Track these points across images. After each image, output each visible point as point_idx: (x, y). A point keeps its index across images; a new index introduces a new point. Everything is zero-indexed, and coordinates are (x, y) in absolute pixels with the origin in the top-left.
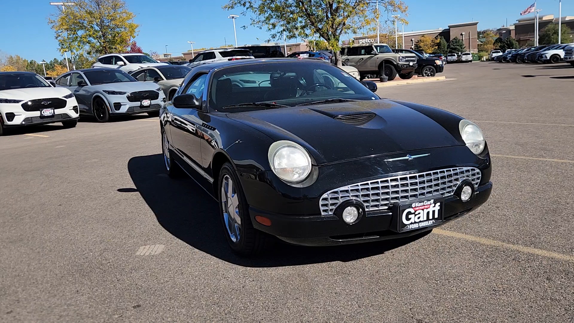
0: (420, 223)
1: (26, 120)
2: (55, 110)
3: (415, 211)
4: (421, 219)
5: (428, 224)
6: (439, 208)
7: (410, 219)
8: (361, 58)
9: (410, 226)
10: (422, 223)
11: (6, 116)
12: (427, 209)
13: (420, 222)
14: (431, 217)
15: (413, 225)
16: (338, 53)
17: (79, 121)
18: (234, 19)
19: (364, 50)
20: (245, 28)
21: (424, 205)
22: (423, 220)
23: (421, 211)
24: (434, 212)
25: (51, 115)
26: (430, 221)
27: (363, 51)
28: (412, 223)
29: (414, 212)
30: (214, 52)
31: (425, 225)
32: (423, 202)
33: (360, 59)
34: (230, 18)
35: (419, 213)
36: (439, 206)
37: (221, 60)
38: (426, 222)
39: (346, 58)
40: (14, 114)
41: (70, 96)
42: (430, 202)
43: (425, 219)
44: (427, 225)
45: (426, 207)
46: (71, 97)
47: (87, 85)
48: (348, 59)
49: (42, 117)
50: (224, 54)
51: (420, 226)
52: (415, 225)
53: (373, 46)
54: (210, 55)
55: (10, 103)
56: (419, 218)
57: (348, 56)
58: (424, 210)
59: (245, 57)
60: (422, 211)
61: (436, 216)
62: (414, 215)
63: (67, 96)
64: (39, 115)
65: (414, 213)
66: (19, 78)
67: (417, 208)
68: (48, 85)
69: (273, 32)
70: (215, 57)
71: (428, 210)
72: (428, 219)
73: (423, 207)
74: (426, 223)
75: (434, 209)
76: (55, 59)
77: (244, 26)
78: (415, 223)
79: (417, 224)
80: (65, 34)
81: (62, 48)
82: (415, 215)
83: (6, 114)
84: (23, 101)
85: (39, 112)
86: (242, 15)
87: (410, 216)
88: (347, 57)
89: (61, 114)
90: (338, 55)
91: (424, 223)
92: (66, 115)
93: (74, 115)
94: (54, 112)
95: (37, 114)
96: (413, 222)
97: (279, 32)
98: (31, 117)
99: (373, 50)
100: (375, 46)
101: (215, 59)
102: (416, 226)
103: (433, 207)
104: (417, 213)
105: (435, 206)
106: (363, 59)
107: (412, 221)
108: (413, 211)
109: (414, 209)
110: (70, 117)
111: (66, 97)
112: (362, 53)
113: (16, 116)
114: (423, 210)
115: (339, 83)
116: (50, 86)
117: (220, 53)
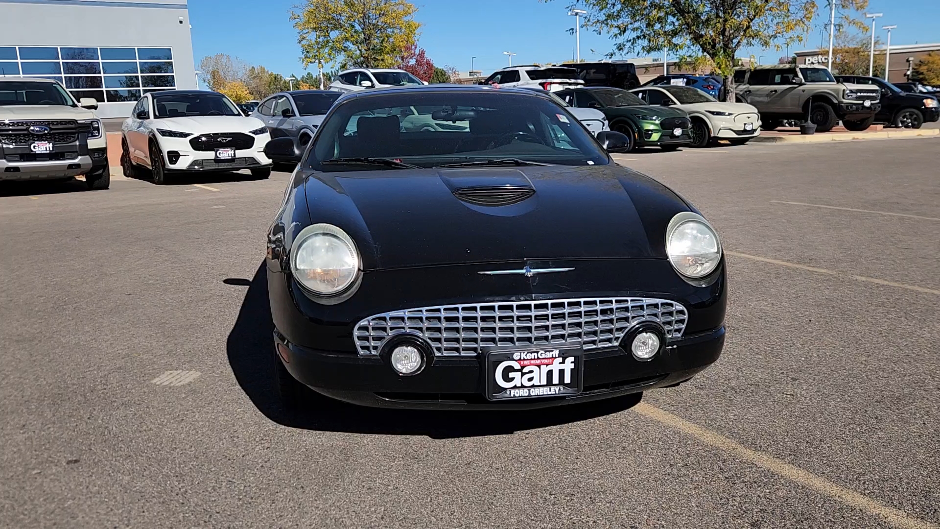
0: (532, 389)
1: (195, 163)
2: (237, 151)
3: (523, 367)
4: (536, 382)
5: (549, 393)
6: (572, 366)
7: (513, 379)
8: (773, 89)
9: (512, 391)
10: (537, 389)
11: (168, 155)
12: (547, 365)
13: (533, 386)
14: (556, 380)
15: (517, 390)
16: (730, 80)
17: (274, 170)
18: (578, 16)
19: (780, 76)
20: (573, 33)
21: (538, 358)
22: (539, 384)
23: (535, 369)
24: (562, 372)
25: (230, 158)
26: (553, 388)
27: (778, 78)
28: (515, 387)
29: (520, 368)
30: (517, 71)
31: (541, 394)
32: (537, 352)
33: (772, 91)
34: (571, 15)
35: (531, 372)
36: (572, 362)
37: (528, 84)
38: (545, 389)
39: (746, 89)
40: (179, 153)
41: (261, 131)
42: (551, 353)
43: (544, 382)
44: (546, 393)
45: (546, 361)
46: (263, 132)
47: (295, 115)
48: (750, 91)
49: (217, 160)
50: (533, 75)
51: (532, 394)
52: (521, 390)
53: (798, 70)
54: (511, 76)
55: (175, 136)
56: (530, 379)
57: (751, 85)
58: (542, 366)
59: (568, 81)
60: (537, 368)
61: (567, 380)
62: (520, 373)
63: (256, 130)
64: (213, 157)
65: (520, 370)
66: (198, 101)
67: (526, 362)
68: (237, 113)
69: (621, 39)
70: (519, 80)
71: (550, 368)
72: (550, 383)
73: (538, 362)
74: (545, 391)
75: (562, 366)
76: (309, 74)
77: (572, 29)
78: (523, 387)
79: (526, 390)
80: (312, 37)
81: (306, 57)
82: (523, 374)
83: (169, 152)
84: (192, 134)
85: (213, 153)
86: (568, 9)
87: (511, 375)
88: (748, 87)
89: (245, 158)
90: (729, 83)
91: (541, 389)
92: (253, 160)
93: (264, 160)
94: (234, 154)
95: (210, 155)
96: (519, 385)
97: (630, 40)
98: (202, 160)
99: (797, 76)
100: (800, 69)
101: (519, 83)
102: (524, 393)
103: (560, 363)
104: (525, 370)
105: (563, 362)
106: (776, 91)
107: (517, 382)
108: (517, 366)
109: (520, 364)
110: (258, 163)
111: (255, 132)
112: (776, 81)
113: (181, 157)
114: (539, 366)
115: (720, 129)
116: (239, 115)
117: (528, 72)
